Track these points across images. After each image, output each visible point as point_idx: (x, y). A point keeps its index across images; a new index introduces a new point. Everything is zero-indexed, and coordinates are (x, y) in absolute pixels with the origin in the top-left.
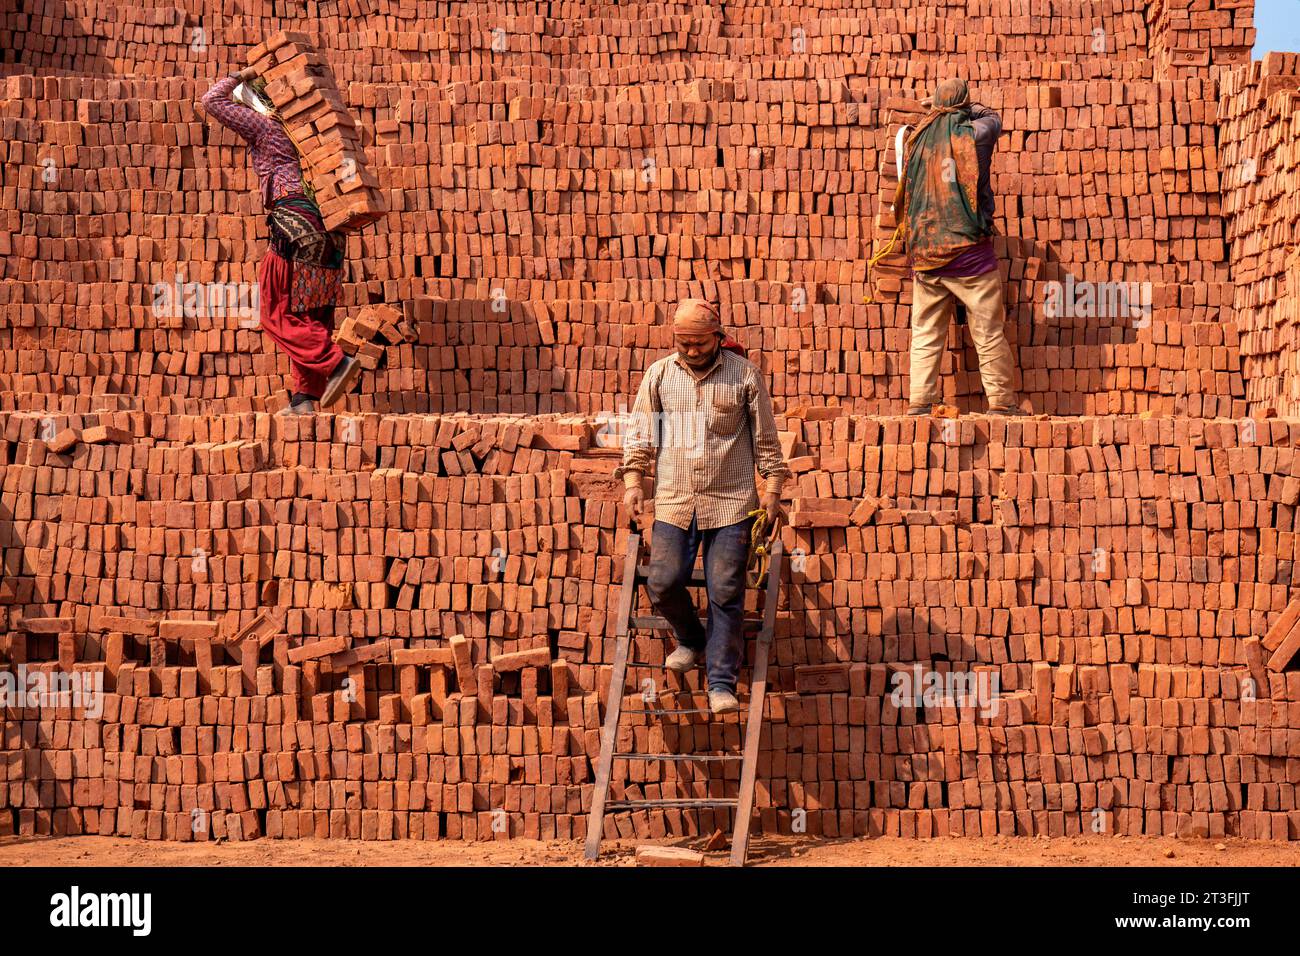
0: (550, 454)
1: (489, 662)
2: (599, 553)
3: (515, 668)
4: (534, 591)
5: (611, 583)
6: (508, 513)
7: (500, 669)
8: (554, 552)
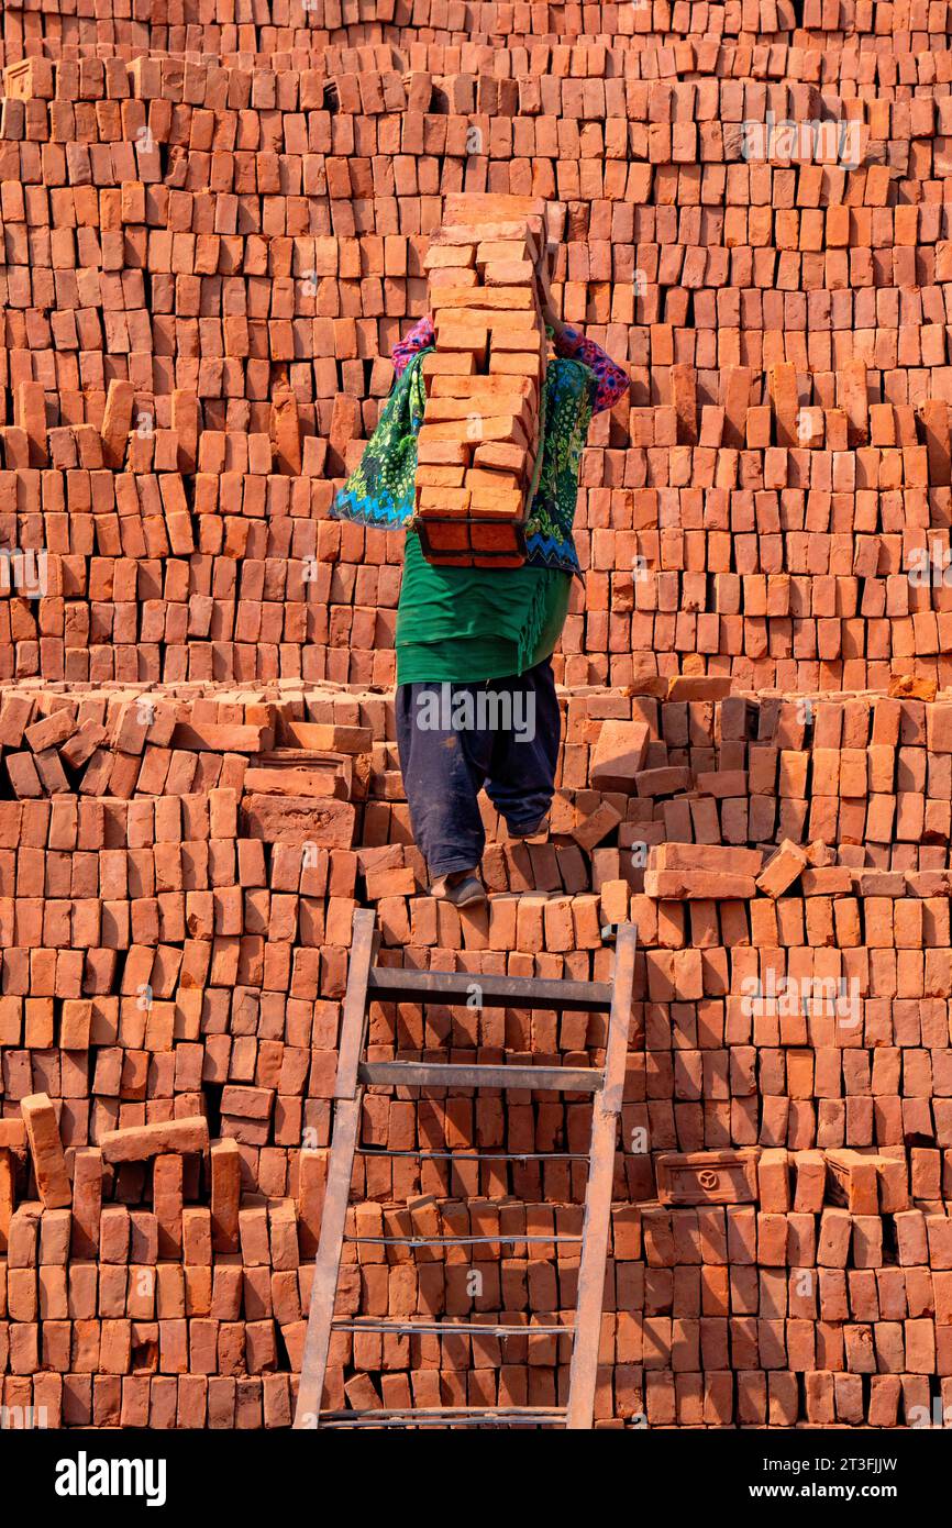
0: (204, 758)
1: (91, 1143)
2: (298, 943)
3: (144, 1155)
4: (177, 1011)
5: (319, 997)
6: (130, 869)
7: (114, 1158)
8: (215, 939)
